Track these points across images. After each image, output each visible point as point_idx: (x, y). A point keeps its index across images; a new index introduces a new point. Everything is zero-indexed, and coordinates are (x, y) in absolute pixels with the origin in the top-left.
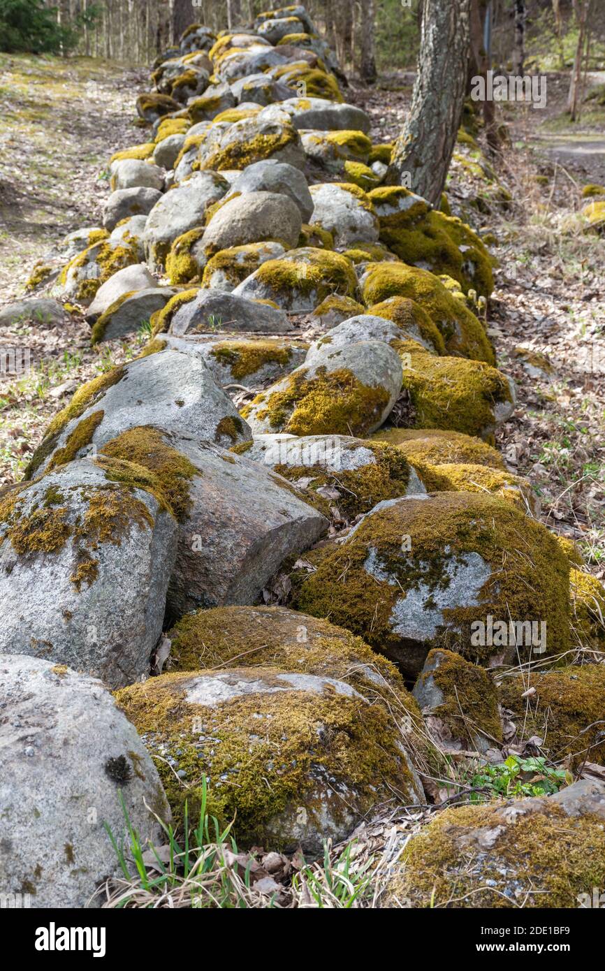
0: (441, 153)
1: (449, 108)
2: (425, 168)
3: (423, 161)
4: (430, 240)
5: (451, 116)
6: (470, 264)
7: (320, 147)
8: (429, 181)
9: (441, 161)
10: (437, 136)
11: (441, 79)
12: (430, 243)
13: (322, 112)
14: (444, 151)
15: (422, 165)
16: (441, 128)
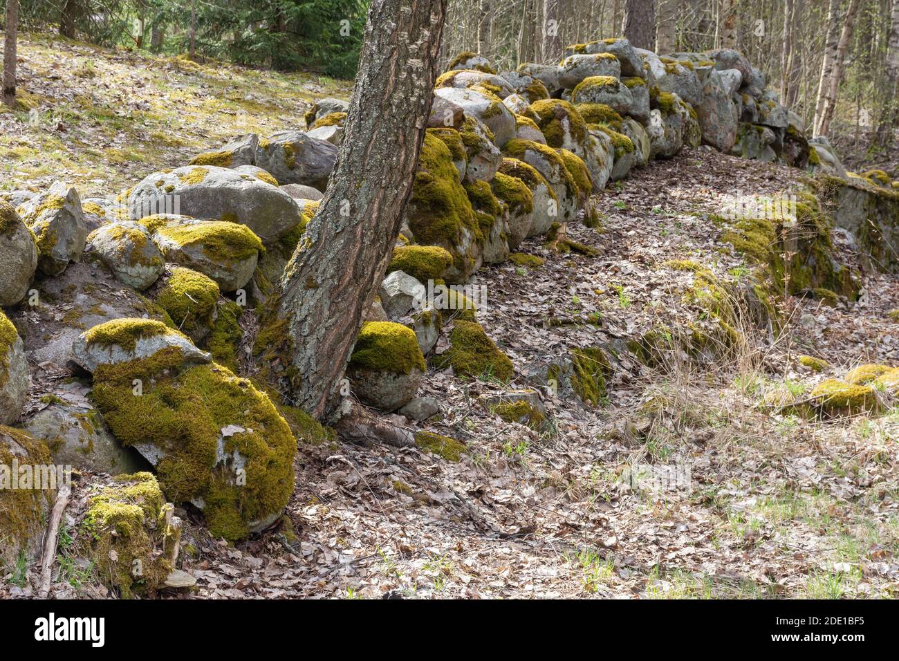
0: (350, 271)
1: (370, 202)
2: (320, 291)
3: (319, 281)
4: (168, 411)
5: (375, 215)
6: (237, 457)
7: (116, 243)
8: (326, 313)
9: (349, 283)
10: (346, 244)
11: (363, 157)
12: (169, 416)
13: (214, 190)
14: (355, 268)
15: (316, 287)
16: (353, 233)
